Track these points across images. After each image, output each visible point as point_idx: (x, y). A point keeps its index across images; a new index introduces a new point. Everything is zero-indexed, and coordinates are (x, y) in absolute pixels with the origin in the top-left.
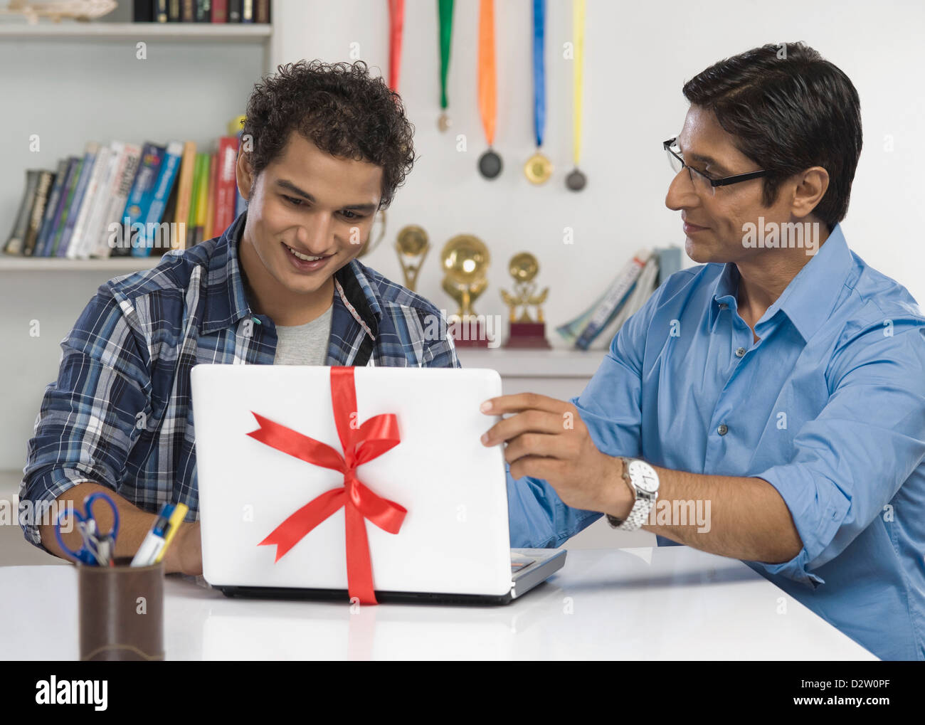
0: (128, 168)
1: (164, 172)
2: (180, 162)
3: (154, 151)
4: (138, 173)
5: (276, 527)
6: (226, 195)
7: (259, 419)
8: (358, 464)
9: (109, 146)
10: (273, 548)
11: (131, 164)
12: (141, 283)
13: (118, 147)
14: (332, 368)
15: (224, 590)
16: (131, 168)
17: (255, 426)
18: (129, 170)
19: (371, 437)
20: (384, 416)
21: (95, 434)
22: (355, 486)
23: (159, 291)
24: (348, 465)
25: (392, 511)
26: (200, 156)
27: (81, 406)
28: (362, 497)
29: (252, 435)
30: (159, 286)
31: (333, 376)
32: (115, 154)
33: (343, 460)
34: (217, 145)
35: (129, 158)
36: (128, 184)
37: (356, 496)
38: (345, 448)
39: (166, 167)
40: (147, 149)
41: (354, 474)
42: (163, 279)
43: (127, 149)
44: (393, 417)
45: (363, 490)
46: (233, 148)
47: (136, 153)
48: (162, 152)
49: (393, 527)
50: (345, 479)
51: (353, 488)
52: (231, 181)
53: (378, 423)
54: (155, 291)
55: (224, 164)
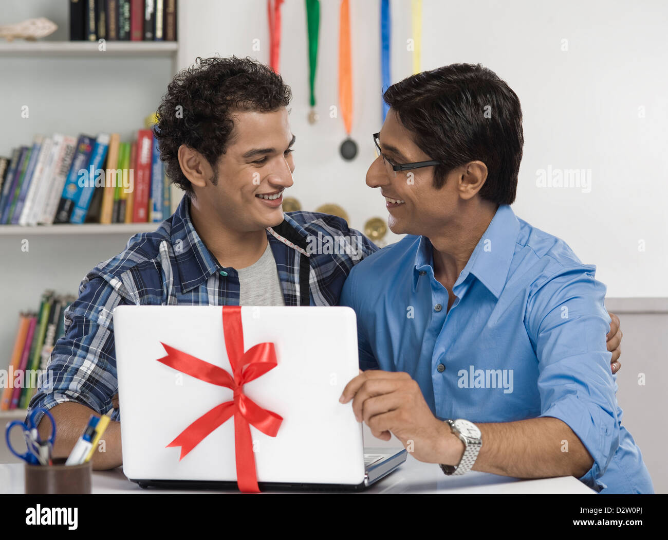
0: (67, 154)
1: (95, 157)
2: (107, 149)
3: (87, 141)
4: (74, 158)
5: (181, 432)
6: (144, 175)
7: (167, 348)
8: (244, 383)
9: (51, 137)
10: (179, 449)
11: (69, 151)
12: (120, 263)
13: (59, 138)
14: (223, 308)
15: (140, 483)
16: (69, 155)
17: (164, 354)
18: (68, 156)
19: (255, 360)
20: (264, 344)
21: (86, 373)
22: (242, 399)
23: (136, 266)
24: (237, 383)
25: (271, 418)
26: (122, 145)
27: (80, 352)
28: (247, 408)
29: (161, 360)
30: (135, 262)
31: (224, 314)
32: (56, 144)
33: (233, 380)
34: (137, 136)
35: (68, 147)
36: (67, 167)
37: (243, 407)
38: (234, 370)
39: (97, 154)
40: (81, 139)
41: (242, 390)
42: (136, 256)
43: (66, 140)
44: (272, 345)
45: (248, 402)
46: (149, 138)
47: (73, 142)
48: (93, 142)
49: (272, 431)
50: (234, 394)
51: (240, 401)
52: (147, 164)
53: (260, 349)
54: (133, 267)
55: (141, 151)
